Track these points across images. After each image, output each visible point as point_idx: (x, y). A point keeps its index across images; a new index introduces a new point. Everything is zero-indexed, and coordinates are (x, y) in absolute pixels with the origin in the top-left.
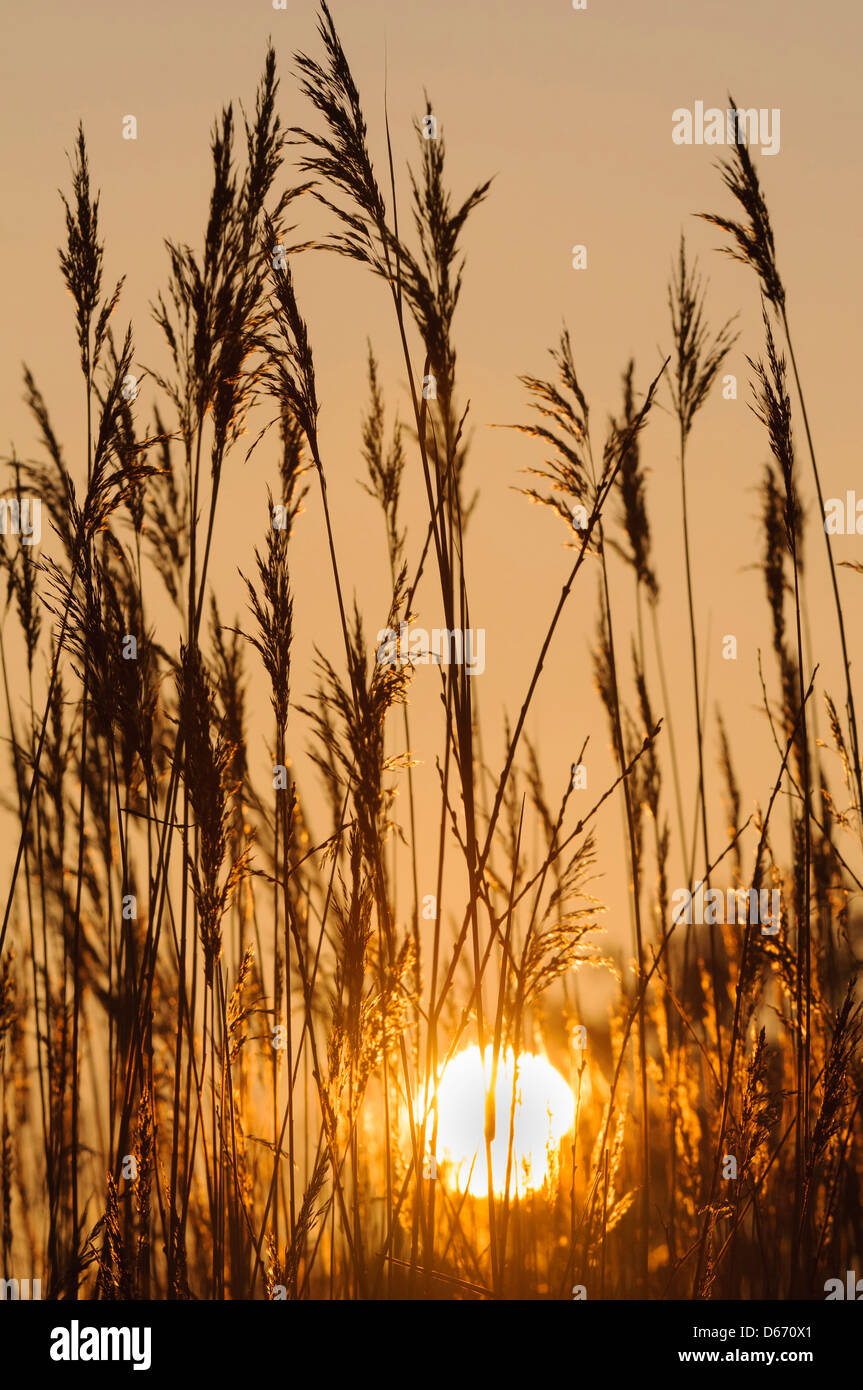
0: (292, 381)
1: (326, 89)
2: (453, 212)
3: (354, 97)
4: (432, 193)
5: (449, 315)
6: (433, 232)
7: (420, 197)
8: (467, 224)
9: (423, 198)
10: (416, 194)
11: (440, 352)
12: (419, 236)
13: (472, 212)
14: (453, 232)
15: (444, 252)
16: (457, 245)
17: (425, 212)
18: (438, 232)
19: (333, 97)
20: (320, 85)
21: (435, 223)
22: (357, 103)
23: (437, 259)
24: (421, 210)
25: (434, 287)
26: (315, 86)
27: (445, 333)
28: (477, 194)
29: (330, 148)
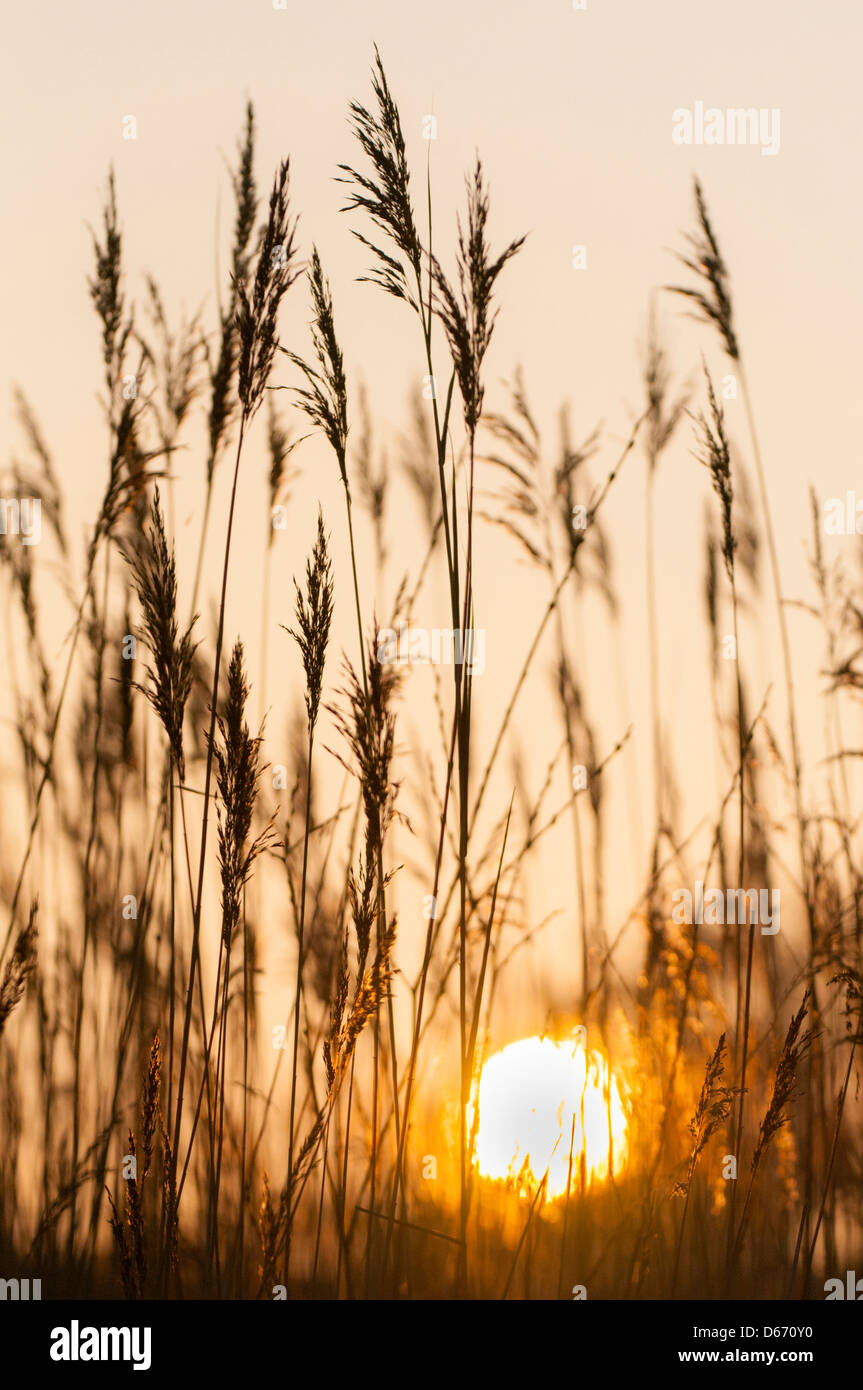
0: (326, 403)
1: (375, 137)
2: (491, 262)
3: (400, 146)
4: (474, 242)
5: (481, 354)
6: (472, 278)
7: (464, 245)
8: (502, 273)
9: (467, 246)
10: (461, 242)
11: (470, 386)
12: (460, 280)
13: (507, 263)
14: (490, 279)
15: (481, 297)
16: (492, 292)
17: (467, 259)
18: (477, 277)
19: (381, 146)
20: (370, 133)
21: (474, 269)
22: (403, 152)
23: (474, 302)
24: (464, 257)
25: (470, 326)
26: (366, 134)
27: (476, 370)
28: (513, 247)
29: (376, 191)
